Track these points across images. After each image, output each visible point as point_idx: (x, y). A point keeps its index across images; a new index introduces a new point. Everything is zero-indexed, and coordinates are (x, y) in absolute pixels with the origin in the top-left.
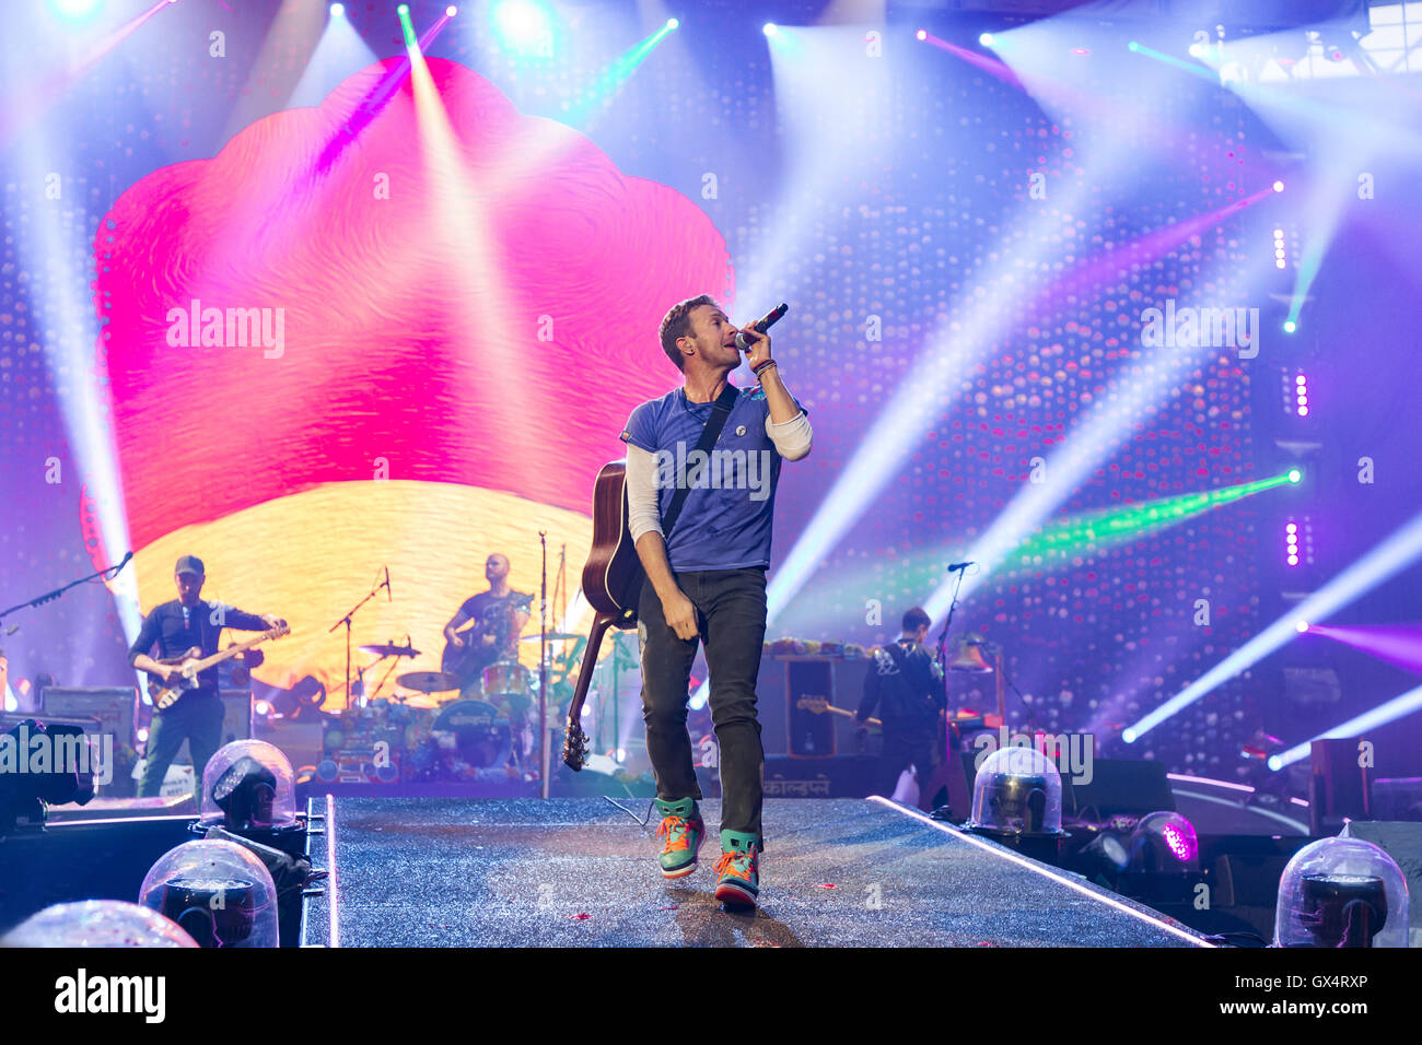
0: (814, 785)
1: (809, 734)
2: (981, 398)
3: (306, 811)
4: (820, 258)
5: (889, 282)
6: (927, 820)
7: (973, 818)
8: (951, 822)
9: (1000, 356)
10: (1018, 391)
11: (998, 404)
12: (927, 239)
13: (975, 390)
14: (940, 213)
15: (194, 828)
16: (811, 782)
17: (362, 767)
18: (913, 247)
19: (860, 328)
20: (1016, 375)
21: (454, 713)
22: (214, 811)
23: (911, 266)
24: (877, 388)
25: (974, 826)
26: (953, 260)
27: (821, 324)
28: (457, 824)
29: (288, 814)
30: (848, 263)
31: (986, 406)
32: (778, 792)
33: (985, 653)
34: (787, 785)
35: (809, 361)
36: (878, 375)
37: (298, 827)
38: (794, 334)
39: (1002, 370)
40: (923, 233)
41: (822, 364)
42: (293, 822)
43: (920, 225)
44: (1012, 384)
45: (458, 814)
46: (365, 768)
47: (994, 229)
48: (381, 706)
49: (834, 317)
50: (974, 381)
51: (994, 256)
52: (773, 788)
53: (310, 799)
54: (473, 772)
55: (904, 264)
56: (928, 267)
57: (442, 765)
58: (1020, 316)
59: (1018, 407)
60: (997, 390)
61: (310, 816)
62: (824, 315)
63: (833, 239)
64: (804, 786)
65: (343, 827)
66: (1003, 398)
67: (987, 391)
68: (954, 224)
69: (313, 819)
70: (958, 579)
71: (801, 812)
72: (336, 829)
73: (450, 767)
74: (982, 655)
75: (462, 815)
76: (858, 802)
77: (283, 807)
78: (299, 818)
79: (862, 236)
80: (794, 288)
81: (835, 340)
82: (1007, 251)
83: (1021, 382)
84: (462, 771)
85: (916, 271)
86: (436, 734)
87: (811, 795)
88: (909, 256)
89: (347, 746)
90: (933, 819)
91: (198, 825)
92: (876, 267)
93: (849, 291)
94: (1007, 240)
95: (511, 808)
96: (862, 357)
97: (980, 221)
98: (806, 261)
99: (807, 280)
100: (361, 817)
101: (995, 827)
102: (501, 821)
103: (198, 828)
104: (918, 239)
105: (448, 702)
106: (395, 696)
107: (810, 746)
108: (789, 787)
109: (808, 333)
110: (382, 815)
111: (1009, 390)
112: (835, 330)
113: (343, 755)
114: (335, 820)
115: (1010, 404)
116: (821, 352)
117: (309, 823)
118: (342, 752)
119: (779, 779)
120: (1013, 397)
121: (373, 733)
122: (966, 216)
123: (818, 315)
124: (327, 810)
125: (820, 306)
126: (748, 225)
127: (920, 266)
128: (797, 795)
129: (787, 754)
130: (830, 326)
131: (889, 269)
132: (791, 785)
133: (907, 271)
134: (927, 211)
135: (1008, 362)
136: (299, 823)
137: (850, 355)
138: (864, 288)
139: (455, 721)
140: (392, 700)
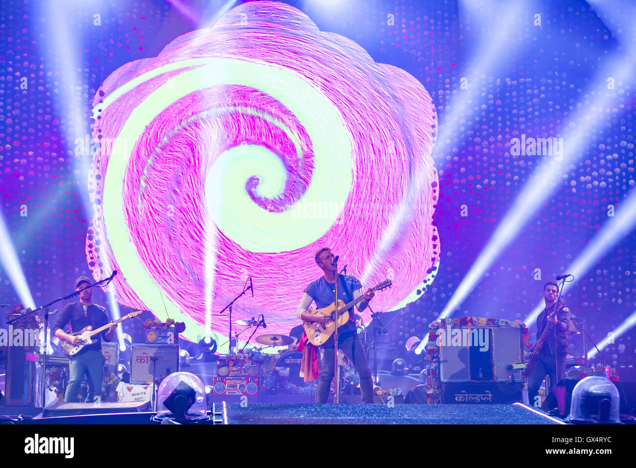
0: (483, 397)
1: (480, 369)
2: (573, 183)
3: (212, 410)
4: (484, 106)
5: (522, 119)
6: (546, 416)
7: (571, 415)
8: (559, 417)
9: (584, 160)
10: (594, 179)
11: (583, 186)
12: (543, 96)
13: (570, 179)
14: (550, 81)
15: (154, 419)
16: (482, 395)
17: (238, 385)
18: (535, 100)
19: (507, 145)
20: (593, 170)
21: (287, 357)
22: (164, 410)
23: (534, 110)
24: (516, 177)
25: (571, 419)
26: (557, 107)
27: (485, 143)
28: (293, 418)
29: (203, 411)
30: (499, 110)
31: (576, 187)
32: (463, 400)
33: (577, 324)
34: (468, 396)
35: (478, 163)
36: (517, 170)
37: (208, 419)
38: (471, 149)
39: (585, 166)
40: (541, 92)
41: (486, 165)
42: (205, 416)
43: (539, 88)
44: (591, 175)
45: (293, 412)
46: (240, 386)
47: (579, 90)
48: (248, 354)
49: (492, 139)
50: (569, 174)
51: (580, 105)
52: (461, 398)
53: (214, 404)
54: (298, 389)
55: (530, 109)
56: (543, 111)
57: (281, 386)
58: (594, 137)
59: (594, 187)
60: (582, 179)
61: (214, 413)
62: (487, 138)
63: (491, 96)
64: (478, 397)
65: (232, 419)
66: (586, 183)
67: (577, 178)
68: (558, 87)
69: (216, 415)
70: (561, 284)
71: (477, 411)
72: (228, 420)
73: (285, 386)
74: (575, 325)
75: (295, 413)
76: (509, 406)
77: (200, 408)
78: (209, 414)
79: (507, 94)
80: (470, 123)
81: (492, 152)
82: (587, 102)
83: (595, 174)
84: (292, 388)
85: (537, 113)
86: (278, 368)
87: (482, 402)
88: (533, 106)
89: (230, 375)
90: (549, 415)
91: (156, 417)
92: (515, 111)
93: (500, 125)
94: (587, 96)
95: (321, 410)
96: (508, 161)
97: (572, 86)
98: (476, 108)
99: (477, 119)
100: (241, 413)
101: (583, 420)
102: (316, 416)
103: (155, 419)
104: (538, 96)
105: (284, 351)
106: (256, 348)
107: (481, 375)
108: (469, 398)
109: (477, 148)
110: (252, 412)
111: (588, 178)
112: (493, 146)
113: (228, 379)
114: (227, 415)
115: (589, 186)
116: (485, 158)
117: (214, 416)
118: (227, 378)
119: (464, 393)
120: (591, 182)
121: (244, 368)
122: (564, 83)
123: (483, 138)
124: (223, 409)
125: (484, 133)
126: (445, 89)
127: (539, 111)
128: (473, 402)
129: (469, 379)
130: (490, 144)
131: (522, 112)
132: (471, 397)
133: (532, 113)
134: (543, 80)
135: (588, 162)
136: (208, 416)
137: (501, 160)
138: (508, 123)
139: (288, 361)
140: (254, 350)
